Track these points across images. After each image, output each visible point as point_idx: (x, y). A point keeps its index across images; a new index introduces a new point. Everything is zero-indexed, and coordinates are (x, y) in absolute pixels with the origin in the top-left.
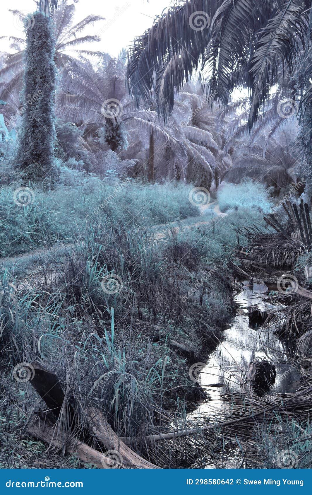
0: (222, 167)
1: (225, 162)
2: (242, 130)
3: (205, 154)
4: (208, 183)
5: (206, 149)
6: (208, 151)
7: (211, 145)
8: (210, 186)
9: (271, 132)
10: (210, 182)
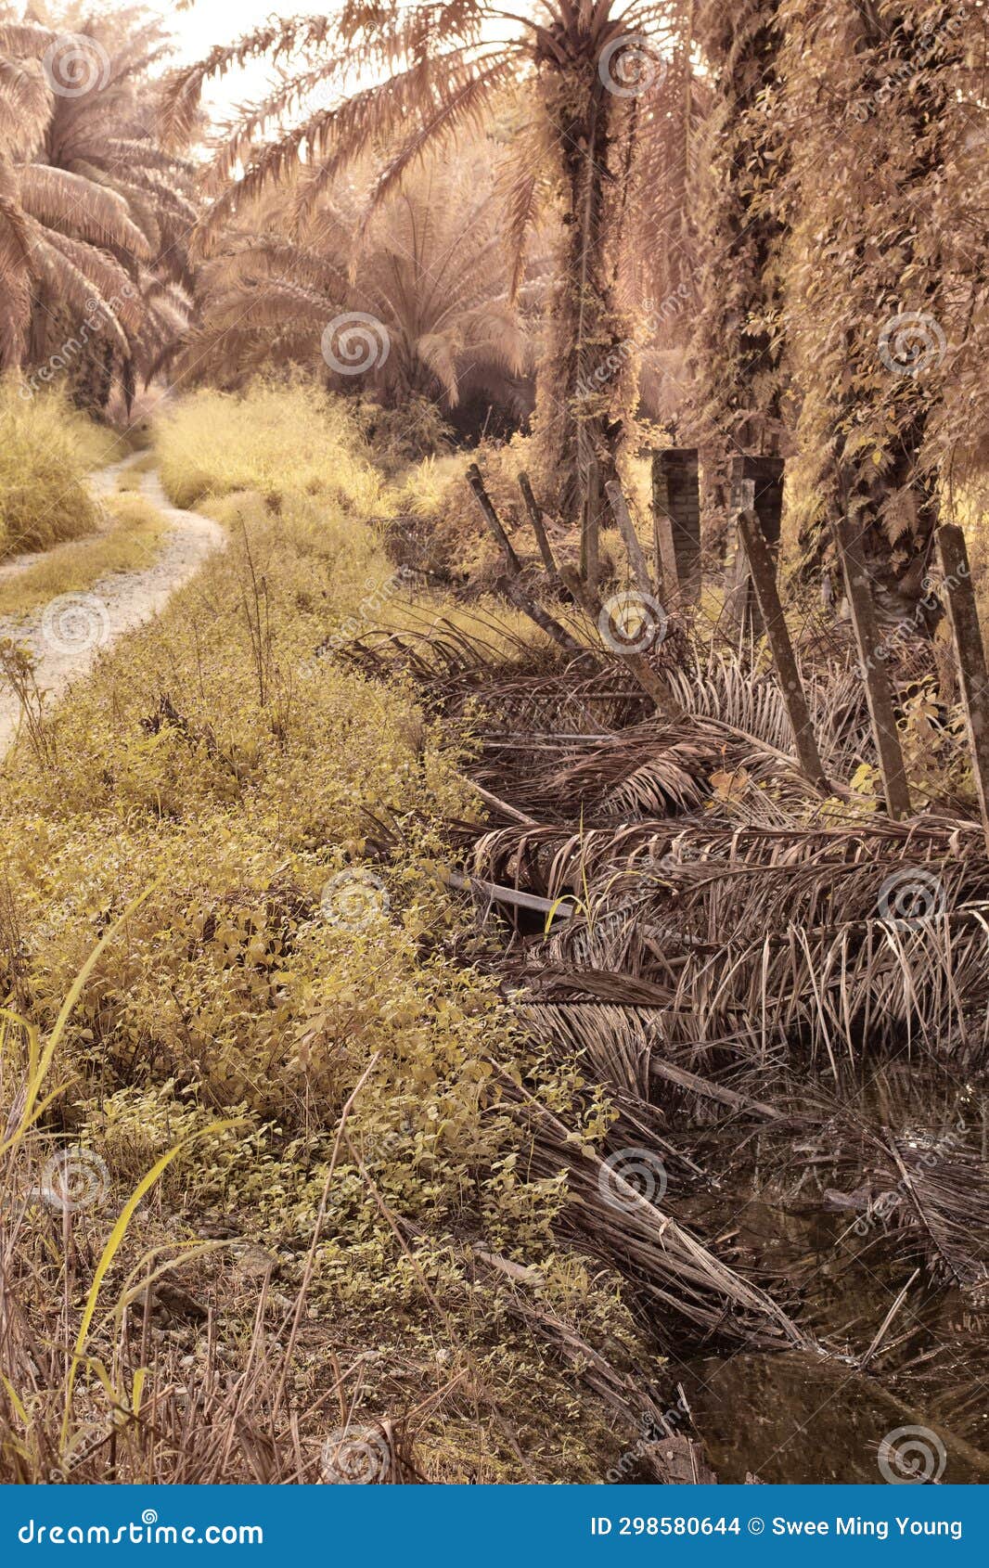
0: (149, 333)
1: (158, 317)
2: (270, 160)
3: (100, 275)
4: (98, 390)
5: (102, 257)
6: (109, 263)
7: (120, 241)
8: (104, 399)
9: (385, 176)
10: (106, 386)
